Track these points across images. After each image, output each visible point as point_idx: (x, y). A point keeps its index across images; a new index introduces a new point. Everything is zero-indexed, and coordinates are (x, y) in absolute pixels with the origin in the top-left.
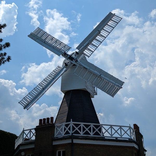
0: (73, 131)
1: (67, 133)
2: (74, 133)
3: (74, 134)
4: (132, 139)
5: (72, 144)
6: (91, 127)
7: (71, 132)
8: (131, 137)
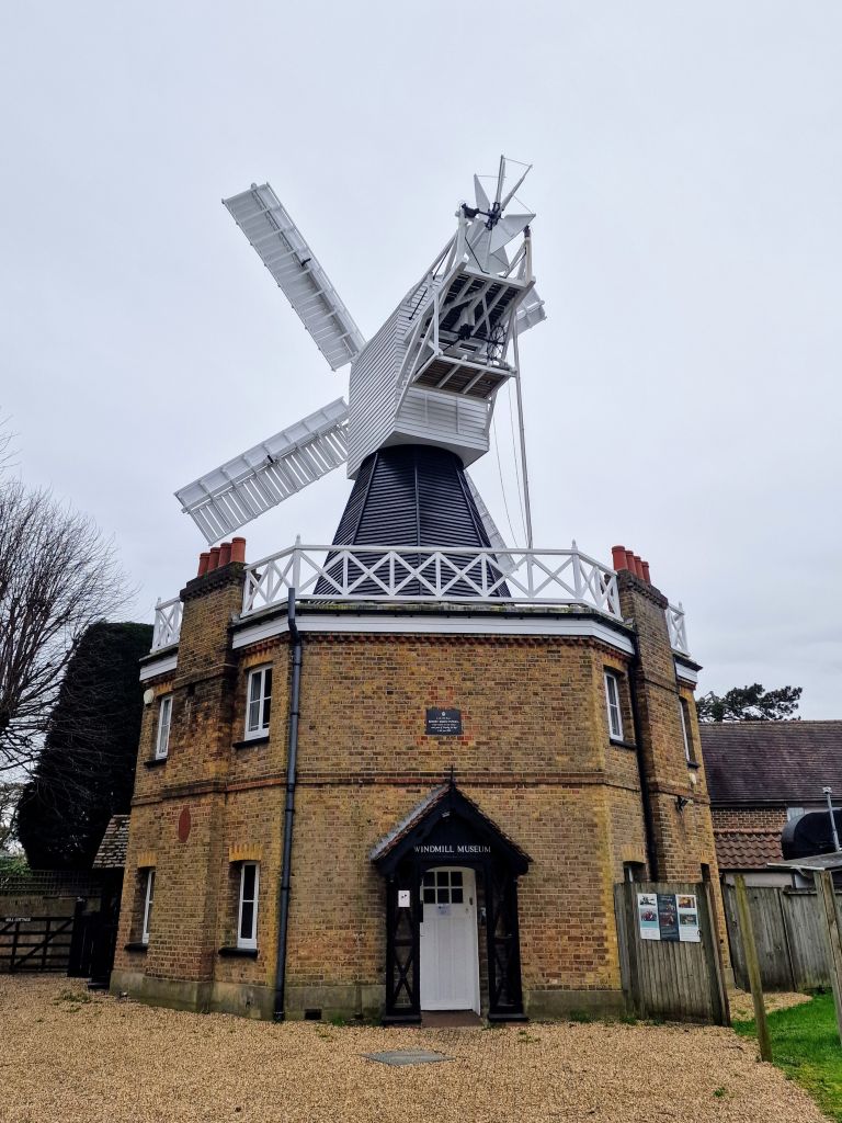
6: (387, 563)
8: (578, 594)
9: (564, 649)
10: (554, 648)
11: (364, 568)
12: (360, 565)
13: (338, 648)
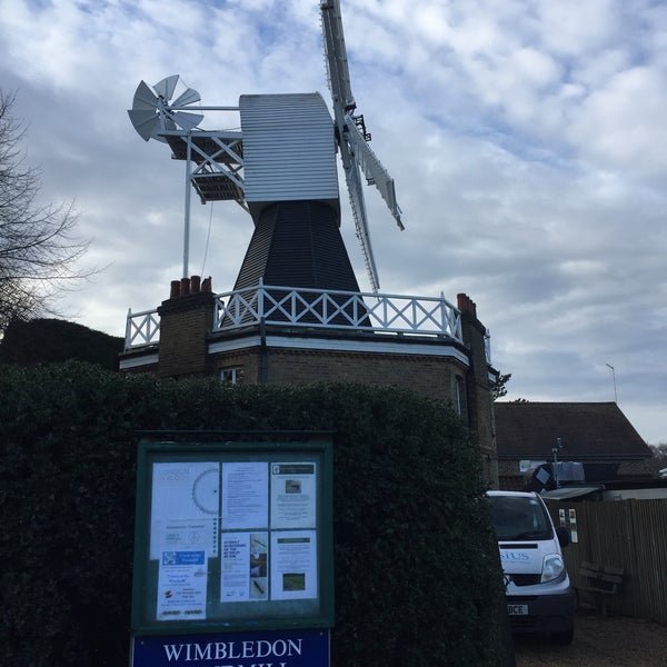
0: (265, 312)
1: (249, 317)
2: (268, 319)
3: (267, 322)
4: (447, 336)
5: (263, 350)
6: (321, 302)
7: (259, 315)
8: (443, 328)
9: (434, 364)
10: (428, 363)
11: (307, 305)
12: (304, 302)
13: (290, 358)
